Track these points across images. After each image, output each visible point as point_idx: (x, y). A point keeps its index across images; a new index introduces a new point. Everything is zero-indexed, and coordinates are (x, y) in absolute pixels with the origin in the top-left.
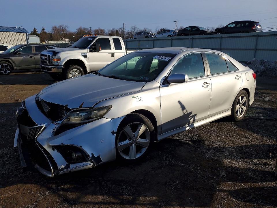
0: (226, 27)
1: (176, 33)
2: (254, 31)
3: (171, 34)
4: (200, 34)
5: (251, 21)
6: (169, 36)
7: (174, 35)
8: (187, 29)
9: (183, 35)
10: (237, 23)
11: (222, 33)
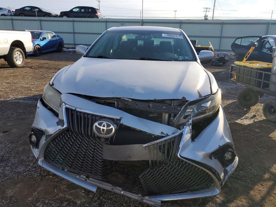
0: (71, 11)
1: (12, 12)
2: (97, 17)
3: (6, 13)
4: (44, 16)
5: (93, 8)
6: (2, 15)
7: (9, 14)
8: (26, 8)
9: (22, 16)
10: (81, 8)
11: (68, 17)
